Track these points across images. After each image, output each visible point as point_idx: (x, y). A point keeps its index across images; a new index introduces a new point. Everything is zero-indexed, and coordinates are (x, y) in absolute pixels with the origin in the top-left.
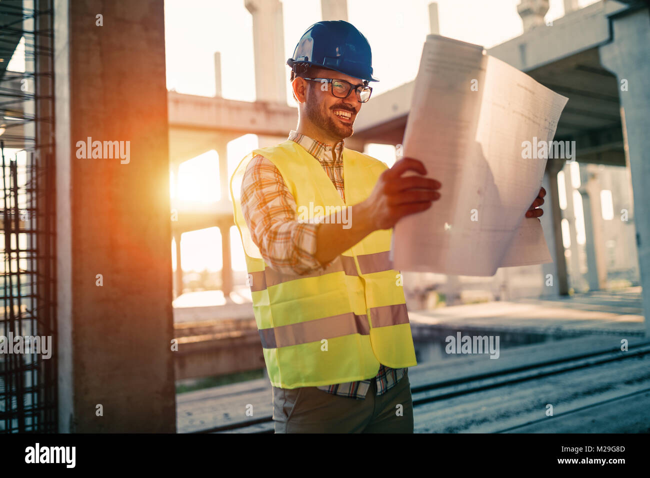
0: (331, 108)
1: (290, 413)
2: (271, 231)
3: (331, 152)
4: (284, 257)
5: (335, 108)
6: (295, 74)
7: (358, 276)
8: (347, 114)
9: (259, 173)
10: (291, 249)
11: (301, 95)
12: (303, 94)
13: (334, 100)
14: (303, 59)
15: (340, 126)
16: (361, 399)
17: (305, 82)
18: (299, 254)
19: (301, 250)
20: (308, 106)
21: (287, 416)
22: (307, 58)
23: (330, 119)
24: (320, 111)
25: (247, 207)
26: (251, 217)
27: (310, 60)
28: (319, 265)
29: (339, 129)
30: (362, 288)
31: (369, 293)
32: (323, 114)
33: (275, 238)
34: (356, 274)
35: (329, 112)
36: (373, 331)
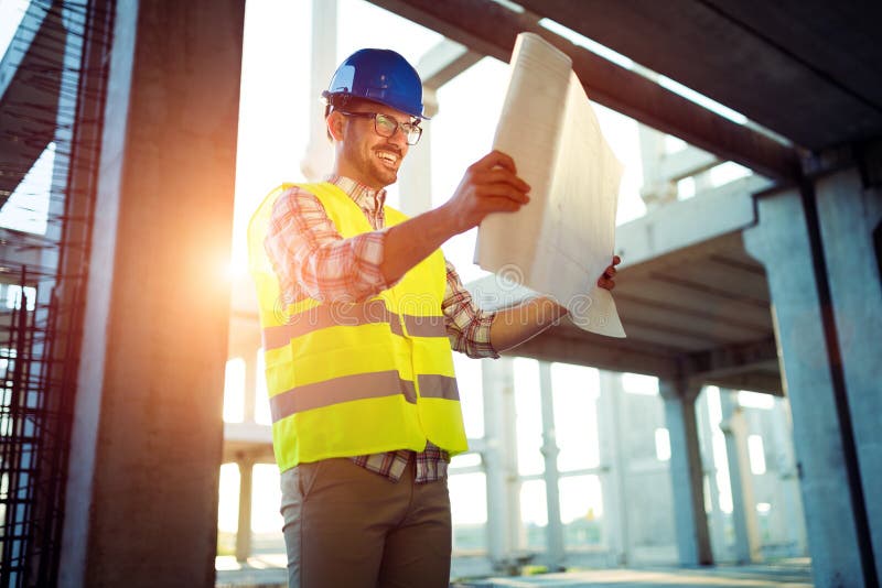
0: (373, 148)
1: (307, 491)
2: (321, 250)
3: (373, 199)
4: (338, 274)
5: (378, 148)
6: (332, 107)
7: (403, 335)
8: (393, 157)
9: (296, 201)
10: (350, 261)
11: (338, 133)
12: (340, 131)
13: (378, 140)
14: (342, 90)
15: (383, 170)
16: (394, 481)
17: (342, 117)
18: (360, 267)
19: (364, 262)
20: (346, 144)
21: (303, 495)
22: (346, 89)
23: (371, 161)
24: (359, 150)
25: (281, 236)
26: (288, 245)
27: (350, 90)
28: (383, 281)
29: (381, 174)
30: (409, 351)
31: (416, 357)
32: (364, 156)
33: (327, 255)
34: (401, 334)
35: (371, 154)
36: (420, 400)
